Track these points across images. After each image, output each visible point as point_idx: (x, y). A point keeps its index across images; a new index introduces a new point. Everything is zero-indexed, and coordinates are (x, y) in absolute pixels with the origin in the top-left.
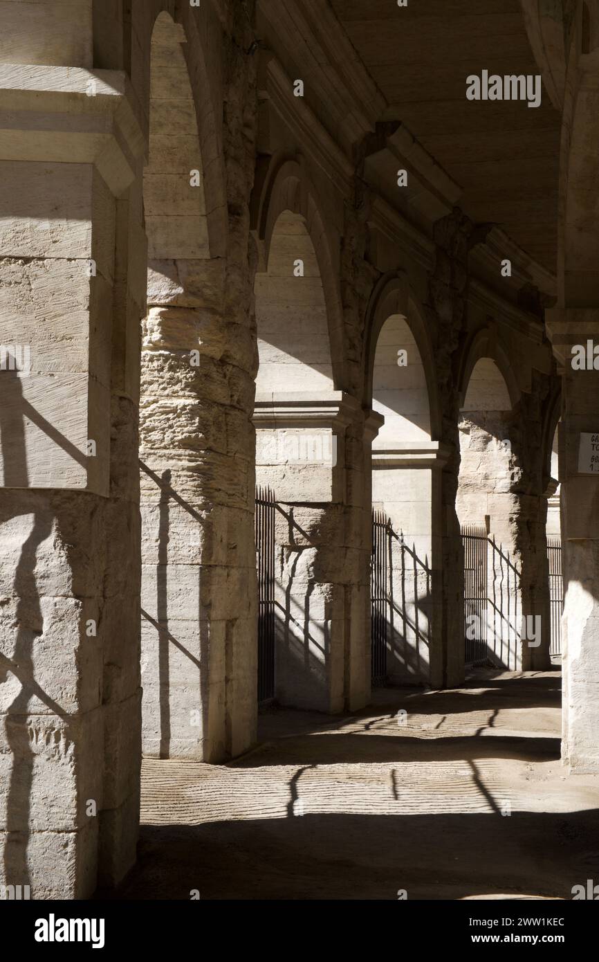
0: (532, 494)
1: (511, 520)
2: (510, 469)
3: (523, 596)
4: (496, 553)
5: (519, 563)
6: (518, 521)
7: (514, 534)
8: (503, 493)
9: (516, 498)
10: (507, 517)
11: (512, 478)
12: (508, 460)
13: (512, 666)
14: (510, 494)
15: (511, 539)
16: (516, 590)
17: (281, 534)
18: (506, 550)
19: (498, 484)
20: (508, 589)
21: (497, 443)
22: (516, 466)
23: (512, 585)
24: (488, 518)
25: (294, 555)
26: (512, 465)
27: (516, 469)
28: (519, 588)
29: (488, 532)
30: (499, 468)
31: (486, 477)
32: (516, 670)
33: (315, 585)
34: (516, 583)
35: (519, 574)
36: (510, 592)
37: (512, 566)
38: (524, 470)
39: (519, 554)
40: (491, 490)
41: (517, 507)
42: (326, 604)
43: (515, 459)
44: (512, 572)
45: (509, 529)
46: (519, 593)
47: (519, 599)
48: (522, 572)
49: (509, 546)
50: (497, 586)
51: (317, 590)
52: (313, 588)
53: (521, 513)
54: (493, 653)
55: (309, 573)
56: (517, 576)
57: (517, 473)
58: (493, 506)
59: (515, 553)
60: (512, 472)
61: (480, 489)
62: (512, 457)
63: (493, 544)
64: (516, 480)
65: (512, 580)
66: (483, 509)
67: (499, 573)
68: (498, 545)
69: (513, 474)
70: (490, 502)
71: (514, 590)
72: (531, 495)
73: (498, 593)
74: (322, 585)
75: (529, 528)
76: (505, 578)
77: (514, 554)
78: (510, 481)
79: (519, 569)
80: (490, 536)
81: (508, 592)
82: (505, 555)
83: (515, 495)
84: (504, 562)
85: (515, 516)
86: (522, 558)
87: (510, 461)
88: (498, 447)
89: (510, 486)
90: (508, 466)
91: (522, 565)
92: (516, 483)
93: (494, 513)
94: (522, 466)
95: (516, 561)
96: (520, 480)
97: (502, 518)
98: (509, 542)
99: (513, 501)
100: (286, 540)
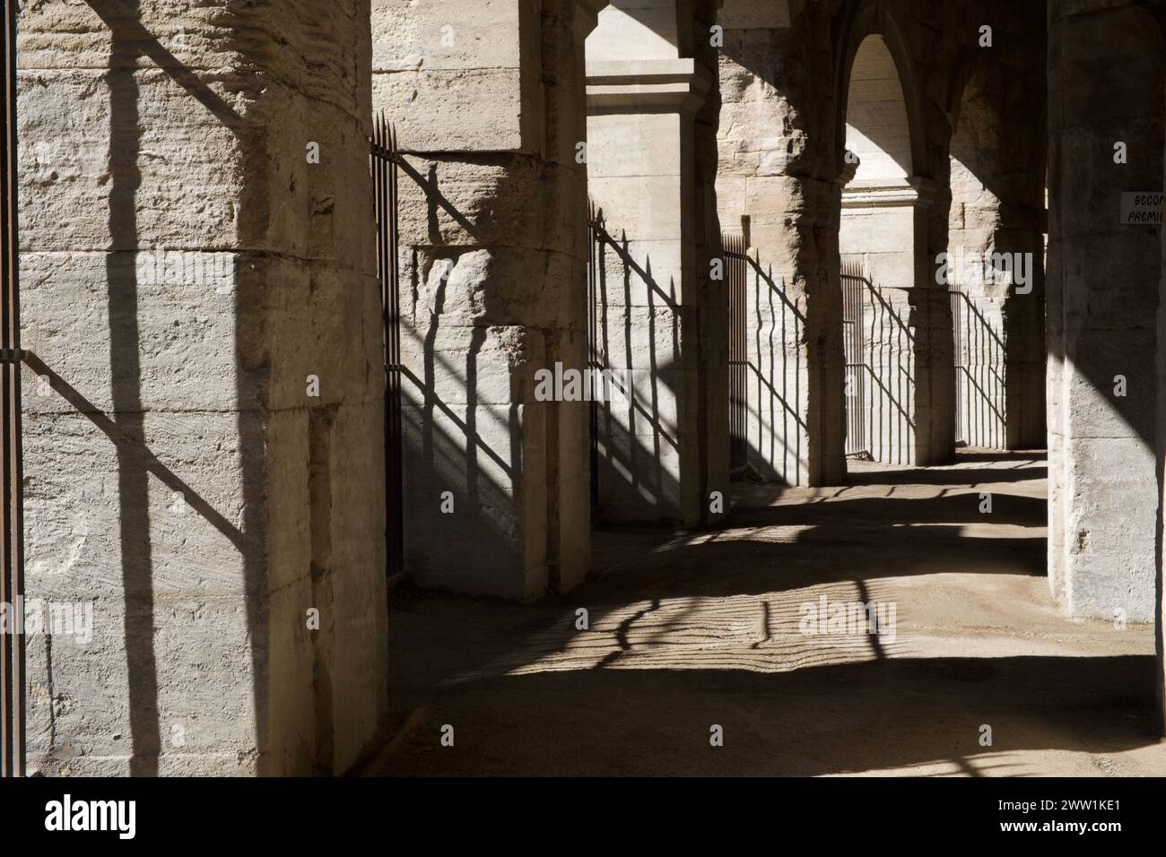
0: (821, 179)
1: (788, 223)
2: (786, 133)
3: (808, 357)
4: (763, 282)
5: (803, 299)
6: (799, 225)
7: (794, 247)
8: (774, 175)
9: (796, 184)
10: (781, 219)
11: (790, 149)
12: (781, 117)
13: (791, 477)
14: (786, 177)
15: (788, 256)
16: (797, 346)
17: (412, 221)
18: (781, 276)
19: (764, 160)
20: (784, 343)
21: (763, 88)
22: (796, 128)
23: (790, 338)
24: (746, 221)
25: (440, 266)
26: (789, 126)
27: (796, 133)
28: (803, 341)
29: (747, 245)
30: (764, 133)
31: (743, 149)
32: (798, 485)
33: (488, 330)
34: (797, 332)
35: (802, 318)
36: (787, 350)
37: (790, 305)
38: (809, 136)
39: (802, 284)
40: (751, 171)
41: (798, 201)
42: (511, 369)
43: (793, 115)
44: (790, 314)
45: (785, 239)
46: (803, 350)
47: (804, 362)
48: (807, 314)
49: (783, 268)
50: (764, 339)
51: (491, 341)
52: (484, 338)
53: (804, 210)
54: (758, 455)
55: (473, 305)
56: (800, 321)
57: (798, 140)
58: (755, 199)
59: (795, 281)
60: (789, 138)
61: (732, 169)
62: (789, 112)
63: (757, 267)
64: (796, 152)
65: (790, 327)
66: (737, 206)
67: (767, 317)
68: (764, 267)
69: (791, 141)
70: (750, 191)
71: (793, 345)
72: (818, 180)
73: (765, 351)
74: (502, 331)
75: (817, 237)
76: (779, 326)
77: (794, 283)
78: (786, 154)
79: (803, 309)
80: (750, 252)
81: (784, 348)
82: (778, 284)
83: (794, 179)
84: (776, 297)
85: (795, 217)
86: (806, 290)
87: (786, 120)
88: (765, 93)
89: (785, 163)
90: (781, 128)
91: (808, 302)
92: (796, 157)
93: (757, 212)
94: (805, 130)
95: (797, 295)
96: (803, 153)
97: (772, 220)
98: (785, 262)
99: (790, 190)
100: (421, 233)
